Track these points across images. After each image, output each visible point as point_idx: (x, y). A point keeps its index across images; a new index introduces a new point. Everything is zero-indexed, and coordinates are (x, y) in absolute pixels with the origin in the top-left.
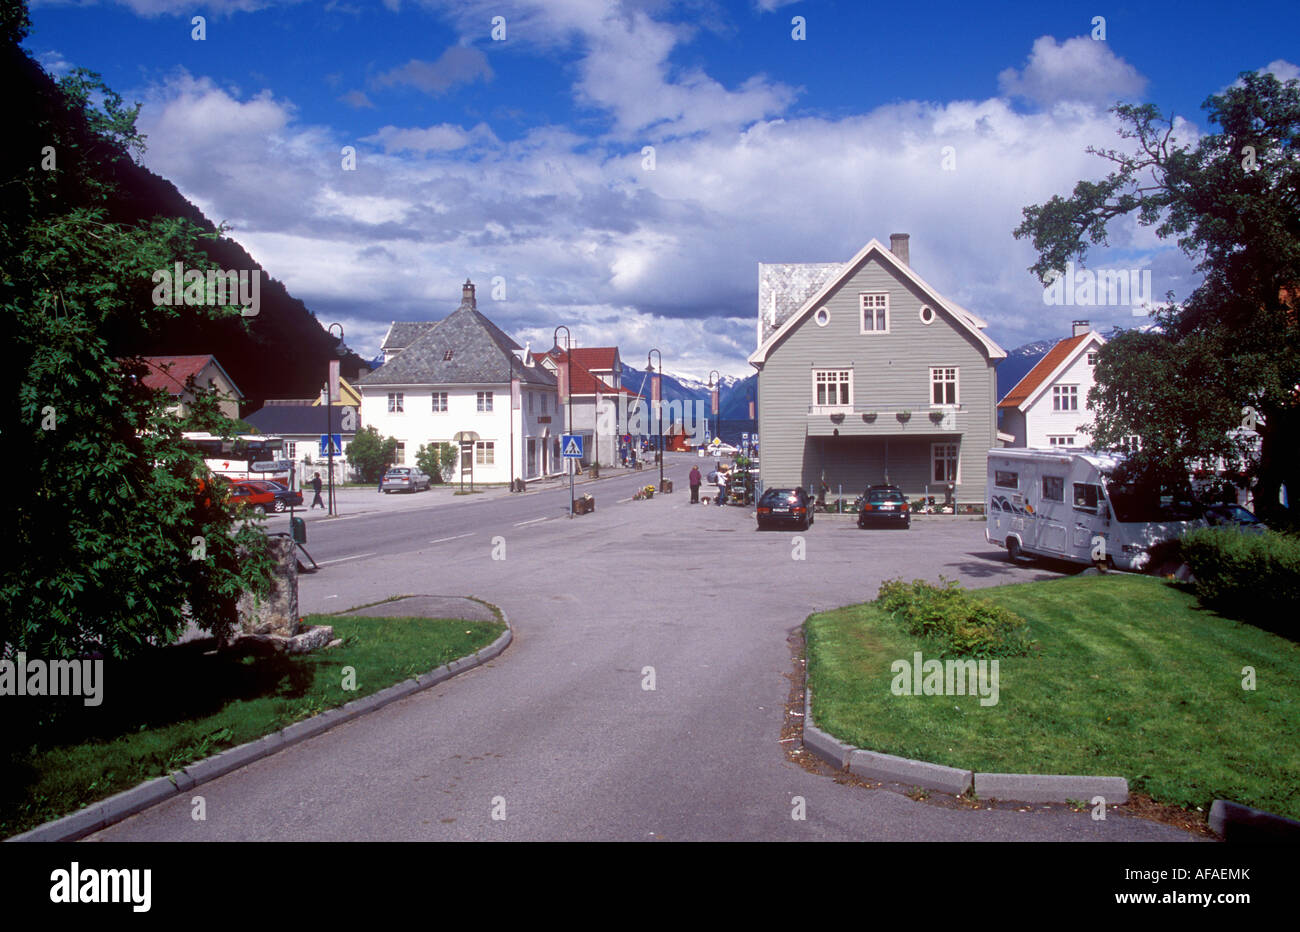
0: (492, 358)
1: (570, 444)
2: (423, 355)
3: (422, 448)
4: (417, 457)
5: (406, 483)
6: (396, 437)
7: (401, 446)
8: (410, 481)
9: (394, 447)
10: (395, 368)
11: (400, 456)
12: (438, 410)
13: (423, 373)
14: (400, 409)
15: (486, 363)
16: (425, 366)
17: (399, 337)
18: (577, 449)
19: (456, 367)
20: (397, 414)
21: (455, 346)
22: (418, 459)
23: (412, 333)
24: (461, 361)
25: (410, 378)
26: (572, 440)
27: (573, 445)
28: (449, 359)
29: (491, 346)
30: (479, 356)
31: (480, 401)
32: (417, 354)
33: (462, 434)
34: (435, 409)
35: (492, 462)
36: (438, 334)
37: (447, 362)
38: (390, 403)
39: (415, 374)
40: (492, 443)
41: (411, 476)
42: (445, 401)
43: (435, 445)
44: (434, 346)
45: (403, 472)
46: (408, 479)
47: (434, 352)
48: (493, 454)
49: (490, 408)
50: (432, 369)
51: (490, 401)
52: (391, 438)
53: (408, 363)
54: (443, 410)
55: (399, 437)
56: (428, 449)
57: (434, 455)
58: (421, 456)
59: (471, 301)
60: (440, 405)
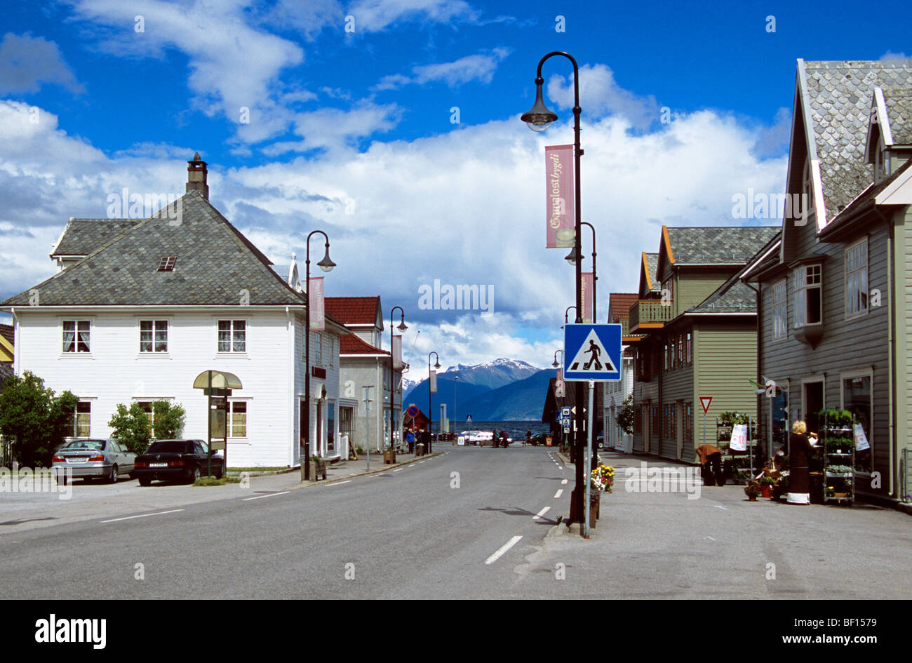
0: (244, 269)
1: (586, 345)
2: (124, 262)
3: (122, 410)
4: (112, 425)
5: (99, 464)
6: (75, 393)
7: (85, 408)
8: (107, 462)
9: (73, 407)
10: (76, 282)
11: (83, 425)
12: (150, 349)
13: (125, 290)
14: (84, 347)
15: (233, 275)
16: (126, 278)
17: (81, 239)
18: (604, 357)
19: (182, 281)
20: (78, 355)
21: (177, 250)
22: (114, 429)
23: (104, 234)
24: (190, 272)
25: (103, 296)
26: (593, 335)
27: (594, 348)
28: (169, 269)
29: (240, 251)
30: (220, 266)
31: (222, 335)
32: (115, 261)
33: (210, 374)
34: (145, 347)
35: (244, 434)
36: (149, 233)
37: (165, 274)
38: (65, 338)
39: (112, 291)
40: (244, 404)
41: (106, 453)
42: (163, 336)
43: (145, 407)
44: (142, 249)
45: (91, 446)
46: (101, 458)
47: (142, 258)
48: (244, 421)
49: (241, 347)
50: (141, 283)
51: (240, 335)
52: (68, 395)
53: (98, 274)
54: (158, 349)
55: (80, 393)
56: (131, 412)
57: (143, 422)
58: (120, 424)
59: (201, 186)
60: (154, 342)
